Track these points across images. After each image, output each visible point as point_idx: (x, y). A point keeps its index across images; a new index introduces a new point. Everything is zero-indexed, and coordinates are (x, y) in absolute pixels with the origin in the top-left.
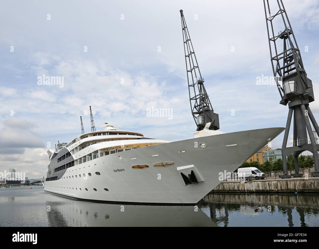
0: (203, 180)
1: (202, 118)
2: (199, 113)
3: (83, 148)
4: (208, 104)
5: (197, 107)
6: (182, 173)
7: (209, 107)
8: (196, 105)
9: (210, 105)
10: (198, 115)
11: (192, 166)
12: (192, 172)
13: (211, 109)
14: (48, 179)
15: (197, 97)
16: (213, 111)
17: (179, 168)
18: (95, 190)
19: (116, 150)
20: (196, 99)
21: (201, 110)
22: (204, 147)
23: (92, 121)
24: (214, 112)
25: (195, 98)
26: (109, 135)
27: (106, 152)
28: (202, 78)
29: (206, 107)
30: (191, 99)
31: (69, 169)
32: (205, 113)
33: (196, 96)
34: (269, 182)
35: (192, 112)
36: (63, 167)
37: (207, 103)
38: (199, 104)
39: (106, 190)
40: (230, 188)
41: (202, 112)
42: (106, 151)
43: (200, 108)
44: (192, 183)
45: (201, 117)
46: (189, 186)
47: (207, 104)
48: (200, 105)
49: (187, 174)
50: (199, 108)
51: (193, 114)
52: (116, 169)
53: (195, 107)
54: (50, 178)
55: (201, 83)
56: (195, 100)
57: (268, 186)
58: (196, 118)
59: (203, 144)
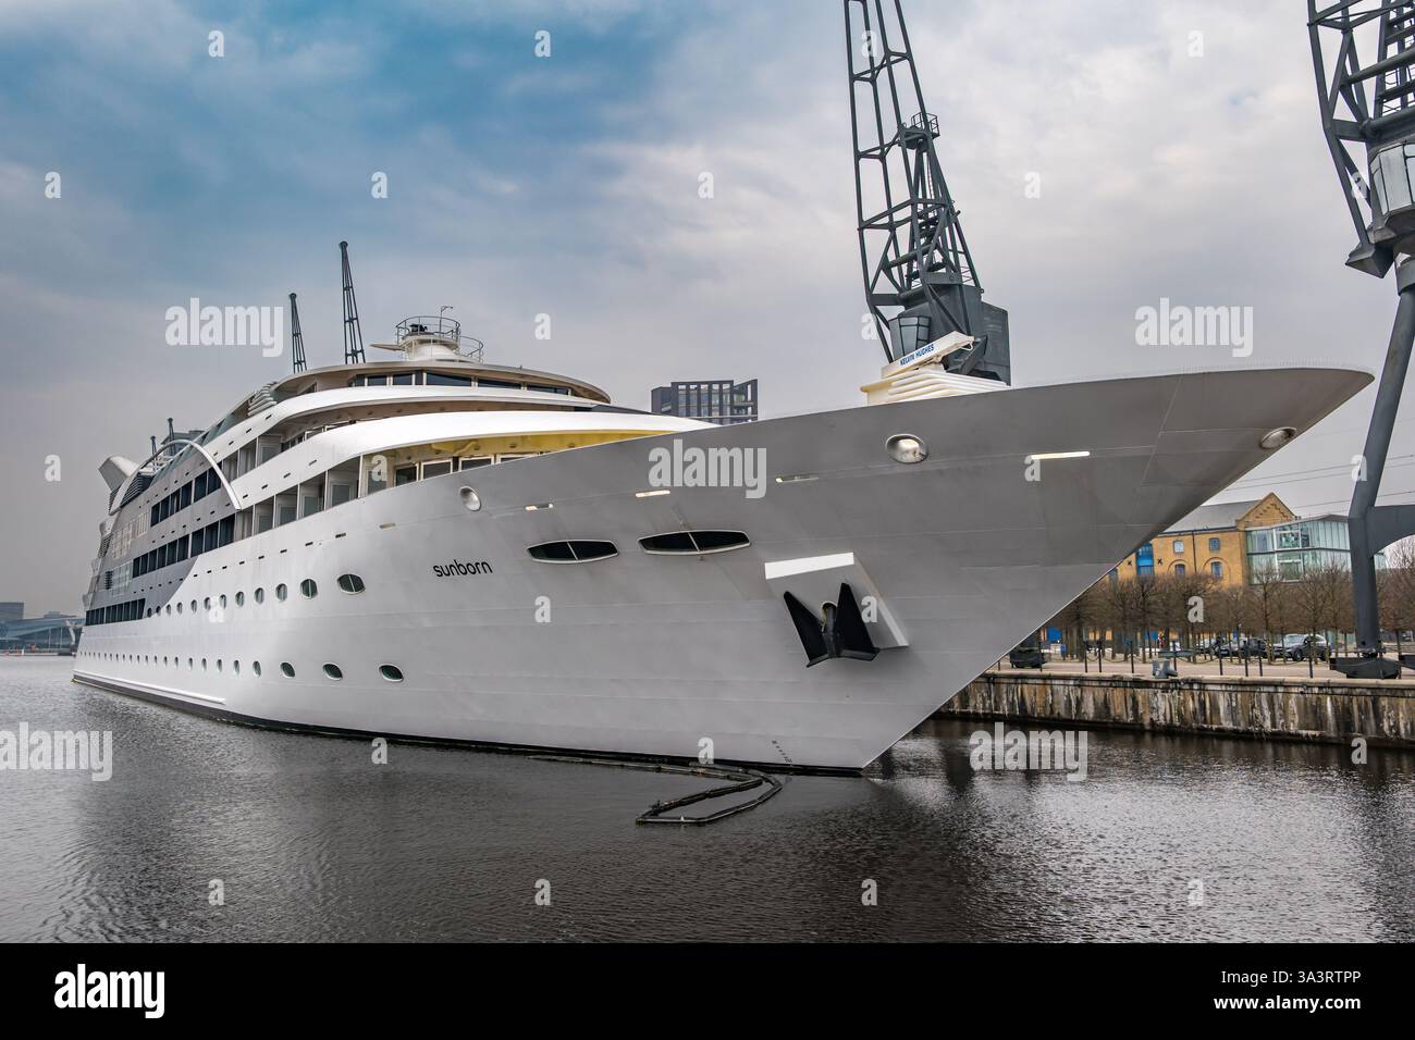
0: (902, 641)
1: (918, 325)
2: (909, 300)
3: (284, 447)
4: (955, 250)
5: (895, 270)
6: (788, 597)
7: (956, 268)
8: (892, 257)
9: (962, 258)
10: (901, 309)
11: (846, 559)
12: (846, 591)
13: (972, 283)
14: (94, 617)
15: (898, 216)
16: (978, 290)
17: (776, 570)
18: (333, 670)
19: (456, 460)
20: (892, 227)
21: (916, 284)
22: (910, 458)
23: (351, 320)
24: (985, 298)
25: (886, 220)
26: (427, 384)
27: (404, 466)
28: (929, 118)
29: (943, 270)
30: (864, 225)
31: (205, 561)
32: (937, 300)
33: (890, 211)
34: (1271, 689)
35: (869, 290)
36: (176, 552)
37: (950, 247)
38: (904, 250)
39: (391, 672)
40: (1056, 706)
41: (918, 297)
42: (403, 462)
43: (912, 276)
44: (846, 652)
45: (914, 320)
46: (824, 665)
47: (951, 254)
48: (909, 260)
49: (817, 603)
50: (905, 273)
51: (875, 301)
52: (445, 562)
53: (886, 266)
54: (108, 608)
55: (919, 139)
56: (886, 233)
57: (1267, 714)
58: (887, 323)
59: (908, 445)
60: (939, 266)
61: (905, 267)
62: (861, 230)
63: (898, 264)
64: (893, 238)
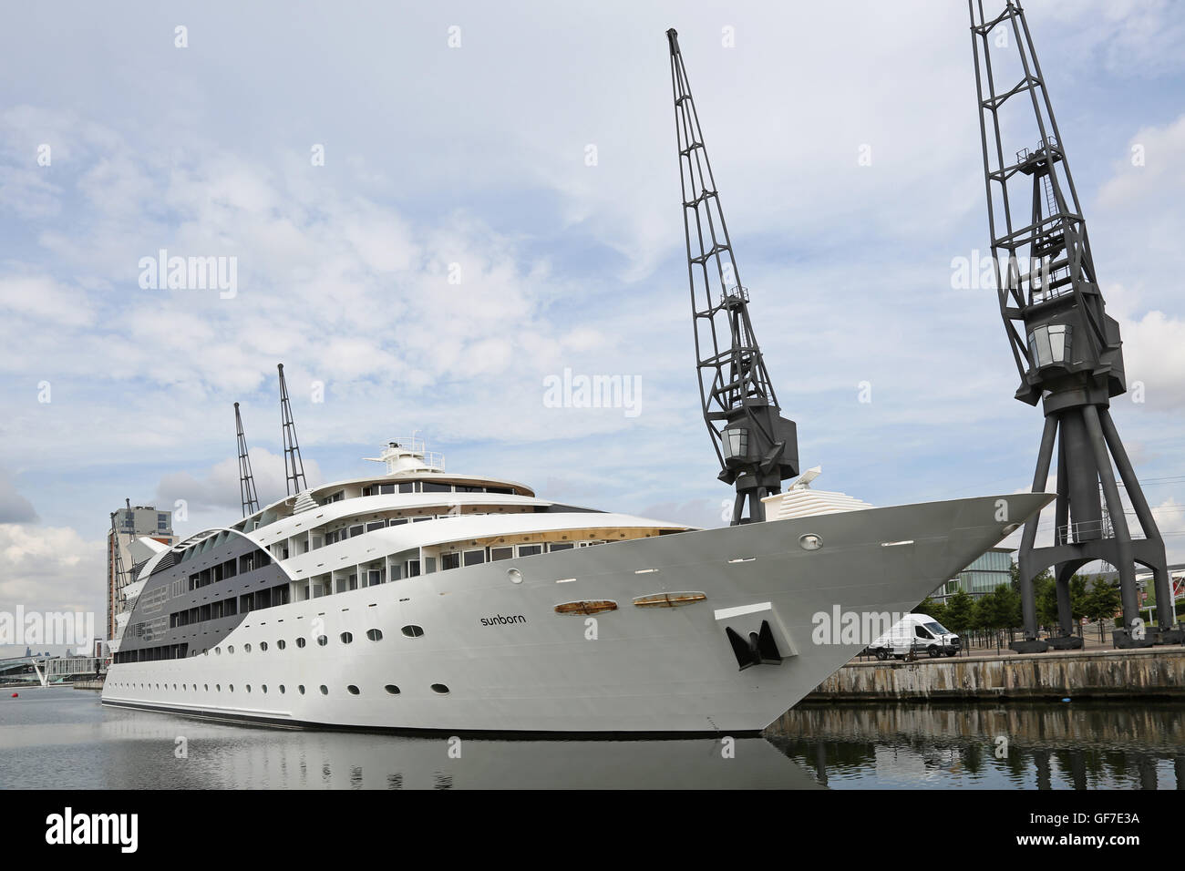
0: (795, 652)
1: (741, 434)
2: (730, 416)
4: (762, 382)
5: (721, 395)
6: (729, 630)
7: (764, 394)
8: (719, 387)
9: (767, 386)
10: (725, 422)
11: (767, 606)
12: (765, 625)
13: (773, 404)
14: (123, 657)
15: (722, 359)
16: (777, 408)
17: (721, 614)
18: (393, 689)
20: (718, 366)
21: (736, 405)
22: (814, 548)
24: (783, 414)
25: (714, 362)
27: (446, 555)
28: (743, 289)
29: (755, 396)
30: (700, 365)
32: (753, 417)
33: (717, 356)
34: (975, 664)
35: (705, 409)
37: (759, 380)
38: (727, 383)
41: (740, 413)
43: (733, 400)
44: (763, 661)
45: (737, 431)
46: (750, 670)
47: (760, 384)
48: (730, 389)
49: (745, 633)
50: (728, 397)
51: (709, 417)
52: (490, 616)
53: (715, 393)
55: (737, 306)
56: (715, 369)
57: (973, 679)
58: (720, 436)
59: (811, 539)
60: (752, 393)
61: (728, 393)
62: (699, 368)
63: (723, 391)
64: (719, 373)
